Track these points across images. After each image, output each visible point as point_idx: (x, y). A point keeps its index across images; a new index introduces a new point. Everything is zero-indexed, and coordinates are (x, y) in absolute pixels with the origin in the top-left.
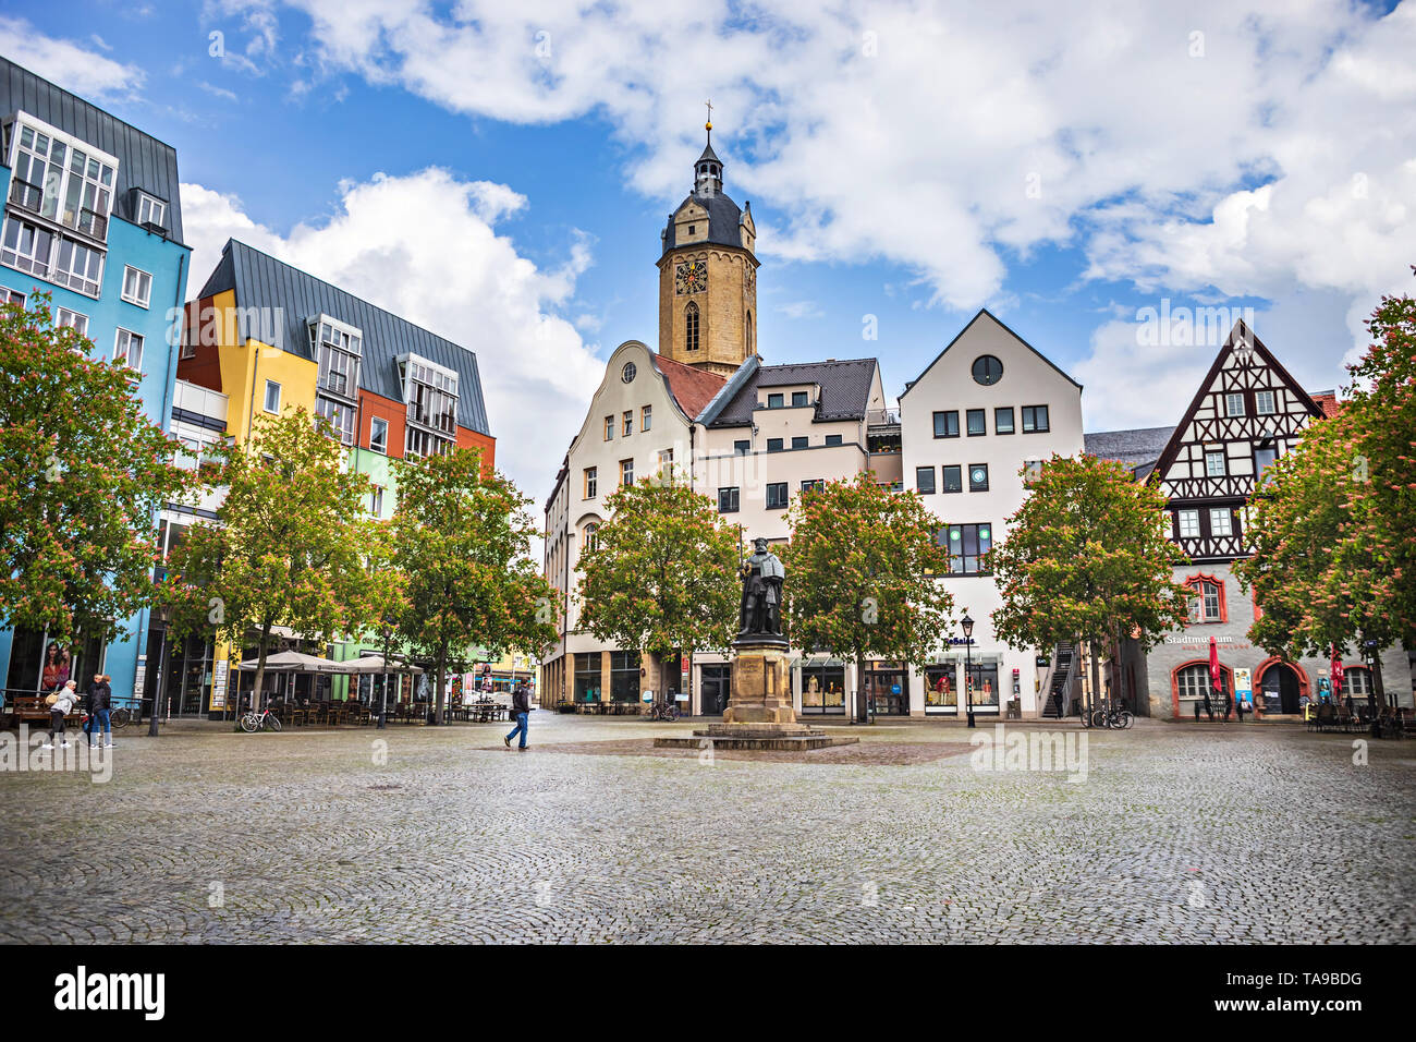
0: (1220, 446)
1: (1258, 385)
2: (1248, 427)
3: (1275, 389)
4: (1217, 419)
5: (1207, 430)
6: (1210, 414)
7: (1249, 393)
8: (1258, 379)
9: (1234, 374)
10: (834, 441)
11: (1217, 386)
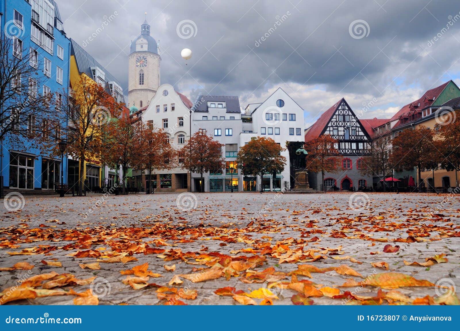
0: (337, 128)
1: (346, 114)
2: (343, 124)
3: (350, 115)
4: (336, 121)
5: (334, 124)
6: (335, 120)
7: (344, 116)
8: (346, 112)
9: (341, 111)
10: (232, 118)
11: (337, 113)
